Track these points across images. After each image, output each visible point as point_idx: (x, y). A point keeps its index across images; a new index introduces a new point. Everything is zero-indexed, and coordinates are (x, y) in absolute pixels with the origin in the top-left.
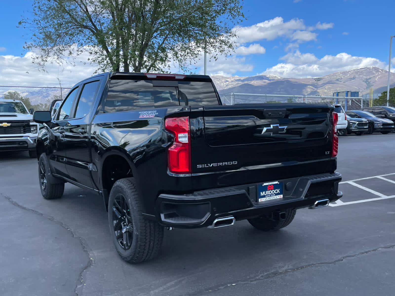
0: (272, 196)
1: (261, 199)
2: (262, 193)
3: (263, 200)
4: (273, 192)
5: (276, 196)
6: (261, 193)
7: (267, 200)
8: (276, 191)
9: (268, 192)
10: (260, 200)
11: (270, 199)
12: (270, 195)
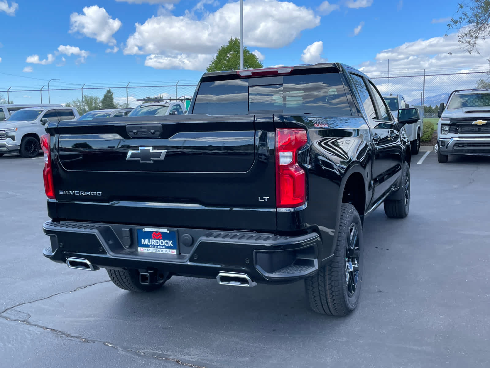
0: (159, 248)
1: (142, 248)
2: (145, 241)
3: (144, 251)
4: (162, 243)
5: (166, 250)
6: (143, 240)
7: (151, 252)
8: (167, 243)
9: (153, 241)
10: (140, 249)
11: (155, 252)
12: (157, 246)
